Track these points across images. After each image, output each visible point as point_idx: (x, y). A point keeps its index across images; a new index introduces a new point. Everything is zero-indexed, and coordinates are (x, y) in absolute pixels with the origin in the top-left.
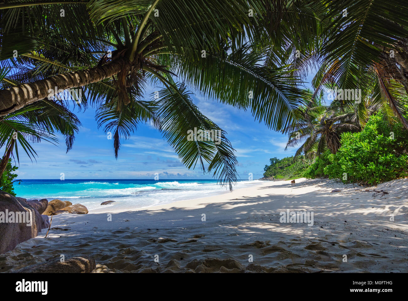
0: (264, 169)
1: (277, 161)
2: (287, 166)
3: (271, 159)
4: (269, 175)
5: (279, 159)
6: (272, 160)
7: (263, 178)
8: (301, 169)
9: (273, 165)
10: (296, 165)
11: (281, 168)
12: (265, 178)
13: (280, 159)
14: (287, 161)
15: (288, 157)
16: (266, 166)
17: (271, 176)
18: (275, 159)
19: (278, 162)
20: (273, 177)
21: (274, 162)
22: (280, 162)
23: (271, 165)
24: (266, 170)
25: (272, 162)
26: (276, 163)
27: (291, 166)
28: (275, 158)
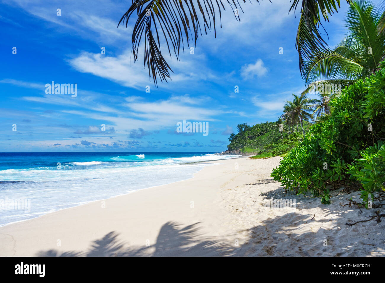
0: (229, 139)
1: (247, 128)
2: (259, 136)
3: (238, 126)
4: (235, 147)
5: (249, 126)
6: (240, 127)
7: (227, 151)
8: (277, 140)
9: (241, 133)
10: (272, 134)
11: (251, 138)
12: (228, 152)
13: (251, 126)
14: (259, 129)
15: (261, 123)
16: (232, 135)
17: (238, 148)
18: (245, 126)
19: (248, 130)
20: (240, 149)
21: (243, 129)
22: (250, 130)
23: (238, 134)
24: (232, 141)
25: (241, 129)
26: (245, 131)
27: (264, 136)
28: (244, 123)
